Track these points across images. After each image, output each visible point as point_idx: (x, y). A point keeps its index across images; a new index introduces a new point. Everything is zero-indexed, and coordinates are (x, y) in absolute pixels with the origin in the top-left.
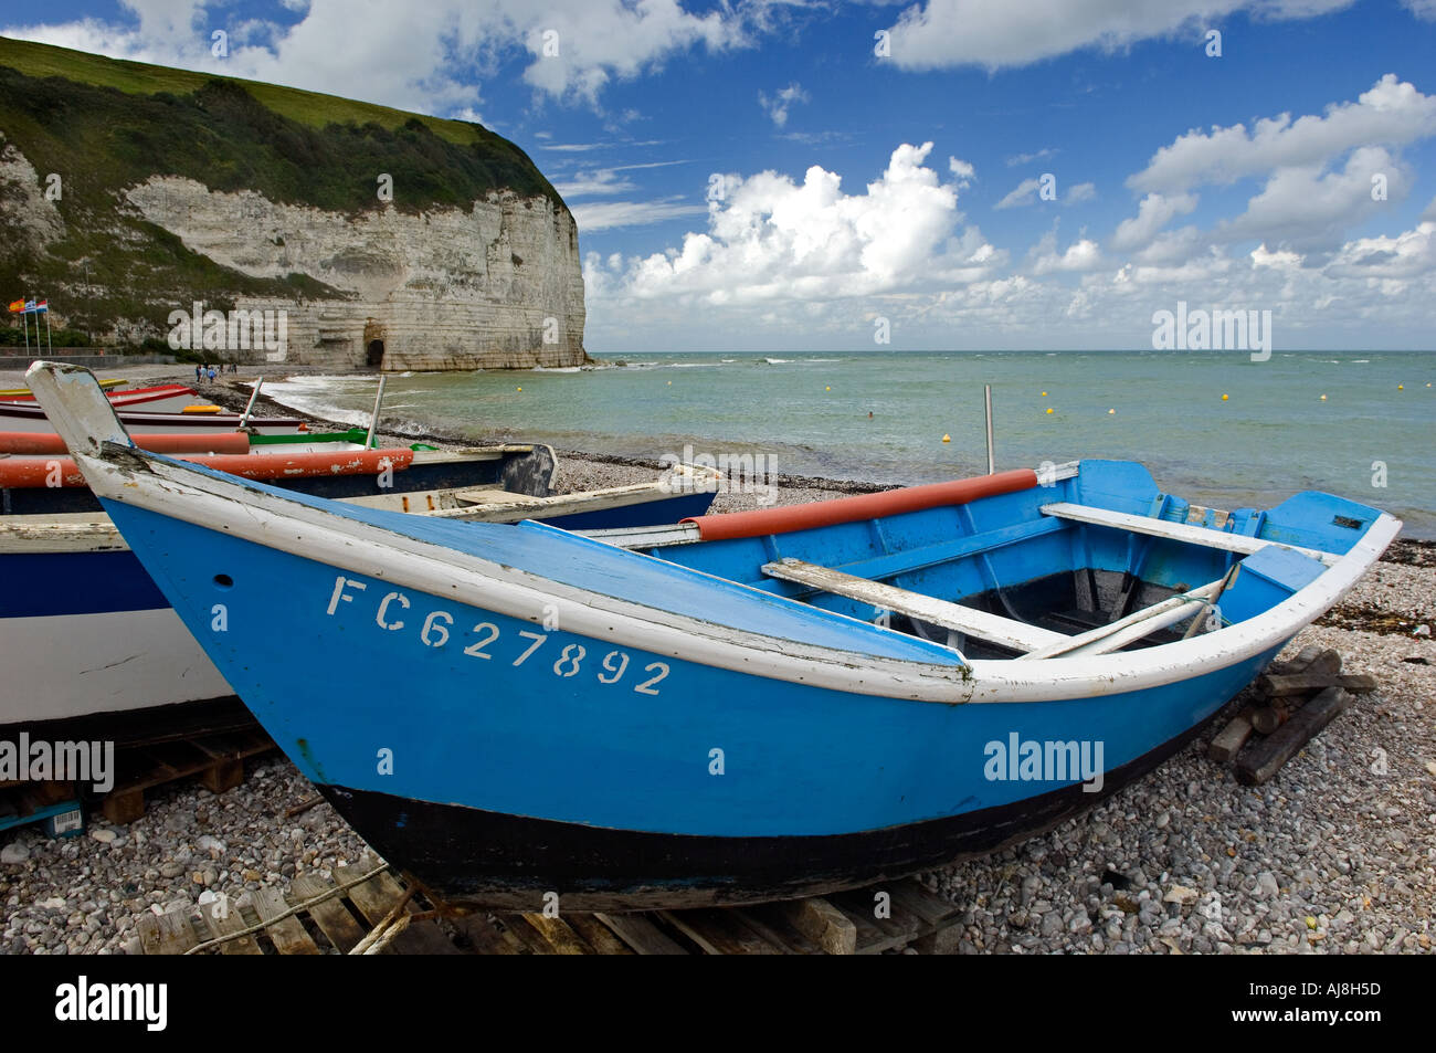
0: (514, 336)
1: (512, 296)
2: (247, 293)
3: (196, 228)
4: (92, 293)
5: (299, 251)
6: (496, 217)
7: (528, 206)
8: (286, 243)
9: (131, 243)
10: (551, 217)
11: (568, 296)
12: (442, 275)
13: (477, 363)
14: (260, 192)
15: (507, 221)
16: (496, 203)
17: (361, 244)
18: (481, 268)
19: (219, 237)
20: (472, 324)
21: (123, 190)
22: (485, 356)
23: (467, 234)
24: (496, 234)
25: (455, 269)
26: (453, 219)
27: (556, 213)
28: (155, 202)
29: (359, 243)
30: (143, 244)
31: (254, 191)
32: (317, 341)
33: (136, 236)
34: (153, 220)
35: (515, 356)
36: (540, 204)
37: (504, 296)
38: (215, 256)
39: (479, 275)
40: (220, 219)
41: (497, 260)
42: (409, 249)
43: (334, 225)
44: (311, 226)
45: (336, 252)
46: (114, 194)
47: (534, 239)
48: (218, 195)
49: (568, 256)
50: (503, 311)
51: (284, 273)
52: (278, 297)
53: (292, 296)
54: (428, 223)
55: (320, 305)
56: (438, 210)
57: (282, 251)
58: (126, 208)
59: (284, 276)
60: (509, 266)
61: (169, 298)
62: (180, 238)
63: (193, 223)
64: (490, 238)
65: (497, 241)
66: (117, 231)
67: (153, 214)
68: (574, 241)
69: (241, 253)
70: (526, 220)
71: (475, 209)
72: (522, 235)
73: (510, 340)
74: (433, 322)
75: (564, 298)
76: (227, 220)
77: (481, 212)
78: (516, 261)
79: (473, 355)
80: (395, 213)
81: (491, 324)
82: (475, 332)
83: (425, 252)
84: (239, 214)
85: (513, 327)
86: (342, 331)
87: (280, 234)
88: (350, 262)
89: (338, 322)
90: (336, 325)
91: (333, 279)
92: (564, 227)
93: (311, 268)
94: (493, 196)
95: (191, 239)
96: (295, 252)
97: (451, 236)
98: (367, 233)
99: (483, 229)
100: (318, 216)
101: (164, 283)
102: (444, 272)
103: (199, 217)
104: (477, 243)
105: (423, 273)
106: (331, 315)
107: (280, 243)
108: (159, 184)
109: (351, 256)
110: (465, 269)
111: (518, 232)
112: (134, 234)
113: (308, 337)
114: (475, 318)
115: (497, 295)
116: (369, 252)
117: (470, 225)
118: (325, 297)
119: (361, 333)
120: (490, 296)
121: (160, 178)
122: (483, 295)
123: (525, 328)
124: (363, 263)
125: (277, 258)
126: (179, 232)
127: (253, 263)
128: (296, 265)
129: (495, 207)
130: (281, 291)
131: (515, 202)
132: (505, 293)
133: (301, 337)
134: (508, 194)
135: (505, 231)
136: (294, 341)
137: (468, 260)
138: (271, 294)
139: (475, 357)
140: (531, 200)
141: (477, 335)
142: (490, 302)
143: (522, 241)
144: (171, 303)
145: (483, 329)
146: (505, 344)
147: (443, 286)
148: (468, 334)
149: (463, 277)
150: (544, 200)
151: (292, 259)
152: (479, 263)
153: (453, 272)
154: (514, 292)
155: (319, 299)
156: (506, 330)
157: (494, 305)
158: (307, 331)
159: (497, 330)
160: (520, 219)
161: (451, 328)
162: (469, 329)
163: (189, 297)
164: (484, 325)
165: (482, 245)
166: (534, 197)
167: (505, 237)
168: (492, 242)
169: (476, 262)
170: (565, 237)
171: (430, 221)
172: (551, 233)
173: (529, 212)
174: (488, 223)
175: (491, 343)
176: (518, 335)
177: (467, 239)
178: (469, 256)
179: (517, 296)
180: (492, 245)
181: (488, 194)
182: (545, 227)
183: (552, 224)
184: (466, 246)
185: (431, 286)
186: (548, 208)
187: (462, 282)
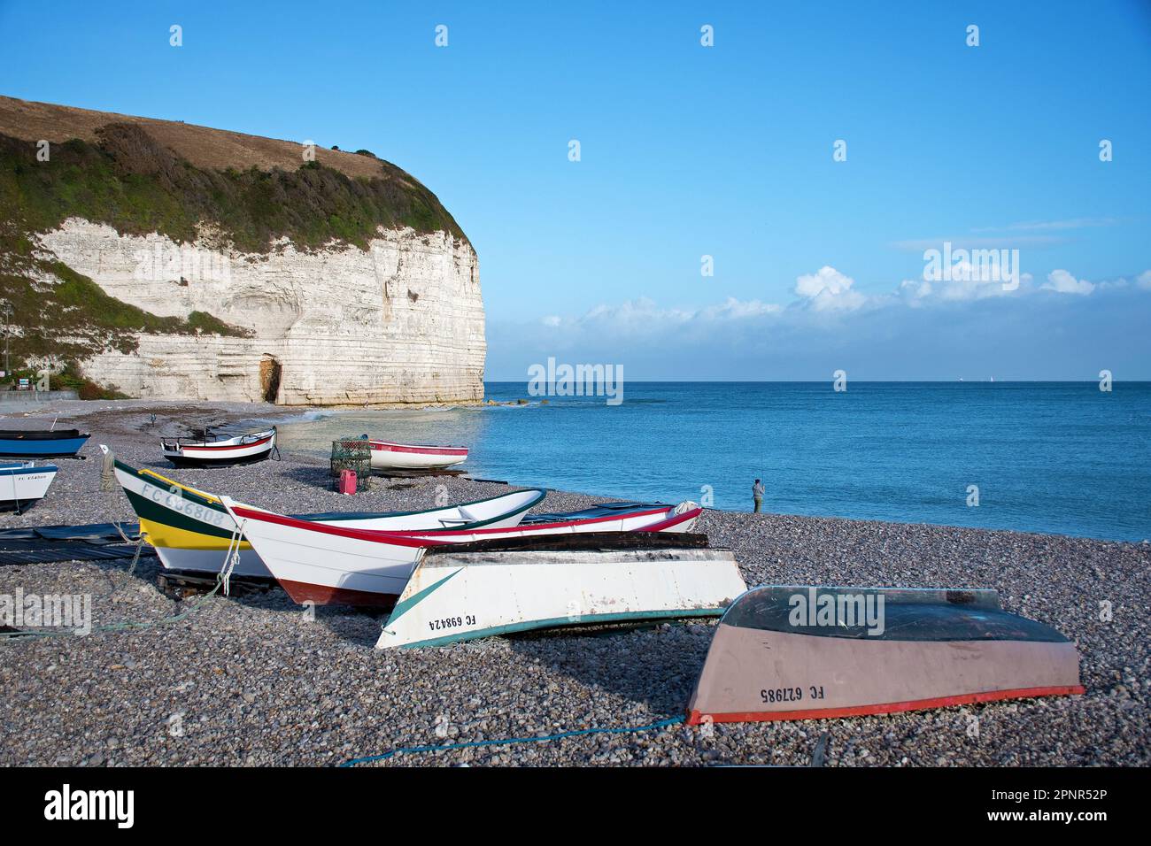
0: (409, 370)
1: (408, 331)
2: (151, 331)
3: (106, 270)
4: (9, 332)
5: (200, 290)
6: (394, 254)
7: (426, 242)
9: (45, 285)
10: (451, 251)
11: (468, 330)
12: (338, 313)
14: (166, 235)
15: (404, 257)
16: (394, 240)
17: (260, 283)
18: (376, 303)
19: (126, 277)
20: (366, 359)
21: (40, 235)
22: (377, 391)
23: (363, 272)
24: (394, 270)
25: (350, 306)
26: (350, 258)
27: (456, 247)
28: (68, 246)
30: (56, 286)
31: (160, 233)
32: (215, 376)
33: (49, 278)
34: (66, 264)
35: (410, 391)
36: (438, 238)
37: (400, 331)
38: (120, 295)
39: (374, 310)
40: (129, 260)
41: (393, 296)
42: (306, 287)
43: (236, 265)
45: (236, 290)
46: (32, 238)
47: (431, 274)
48: (127, 238)
49: (468, 290)
50: (397, 346)
51: (186, 312)
52: (181, 334)
53: (193, 334)
54: (325, 263)
55: (217, 340)
56: (335, 249)
57: (184, 290)
58: (42, 251)
59: (186, 315)
60: (405, 302)
61: (77, 335)
62: (89, 279)
63: (103, 265)
64: (386, 276)
65: (394, 277)
66: (33, 274)
67: (65, 257)
68: (474, 275)
69: (146, 293)
70: (423, 256)
71: (372, 247)
72: (419, 271)
73: (404, 375)
74: (326, 358)
75: (463, 332)
76: (135, 261)
77: (377, 249)
78: (413, 296)
79: (366, 389)
80: (294, 253)
81: (385, 359)
82: (369, 367)
83: (322, 289)
85: (409, 361)
86: (241, 366)
88: (249, 300)
89: (237, 358)
90: (231, 360)
91: (233, 317)
92: (465, 261)
93: (212, 306)
94: (391, 233)
95: (102, 279)
96: (197, 291)
97: (347, 273)
98: (267, 272)
99: (380, 267)
101: (75, 321)
102: (339, 308)
103: (109, 260)
104: (373, 279)
105: (318, 309)
106: (228, 352)
108: (76, 228)
109: (250, 293)
110: (359, 306)
111: (415, 268)
112: (47, 276)
113: (206, 372)
114: (369, 354)
115: (393, 330)
116: (268, 290)
117: (366, 262)
118: (225, 333)
119: (258, 369)
120: (387, 331)
122: (380, 331)
124: (262, 301)
125: (180, 297)
126: (91, 274)
127: (157, 301)
128: (198, 304)
129: (391, 244)
130: (184, 329)
131: (413, 238)
132: (401, 328)
133: (199, 373)
134: (408, 230)
135: (401, 267)
136: (192, 377)
137: (364, 296)
138: (172, 331)
139: (368, 391)
140: (429, 236)
141: (370, 370)
142: (385, 337)
143: (419, 276)
144: (79, 341)
145: (377, 364)
146: (400, 378)
147: (337, 324)
148: (361, 369)
149: (359, 314)
150: (443, 236)
151: (197, 298)
152: (375, 300)
153: (347, 308)
154: (410, 327)
155: (218, 335)
156: (401, 365)
157: (389, 341)
158: (205, 367)
159: (391, 365)
160: (418, 255)
161: (344, 363)
162: (363, 364)
163: (96, 334)
164: (378, 360)
165: (378, 282)
166: (433, 233)
167: (402, 274)
168: (388, 279)
169: (370, 298)
170: (465, 270)
171: (327, 260)
172: (451, 268)
173: (427, 248)
174: (385, 260)
175: (385, 377)
176: (413, 369)
177: (363, 276)
178: (364, 292)
179: (412, 331)
180: (388, 282)
181: (385, 232)
182: (444, 261)
183: (451, 257)
184: (361, 283)
185: (326, 322)
186: (447, 242)
187: (357, 318)
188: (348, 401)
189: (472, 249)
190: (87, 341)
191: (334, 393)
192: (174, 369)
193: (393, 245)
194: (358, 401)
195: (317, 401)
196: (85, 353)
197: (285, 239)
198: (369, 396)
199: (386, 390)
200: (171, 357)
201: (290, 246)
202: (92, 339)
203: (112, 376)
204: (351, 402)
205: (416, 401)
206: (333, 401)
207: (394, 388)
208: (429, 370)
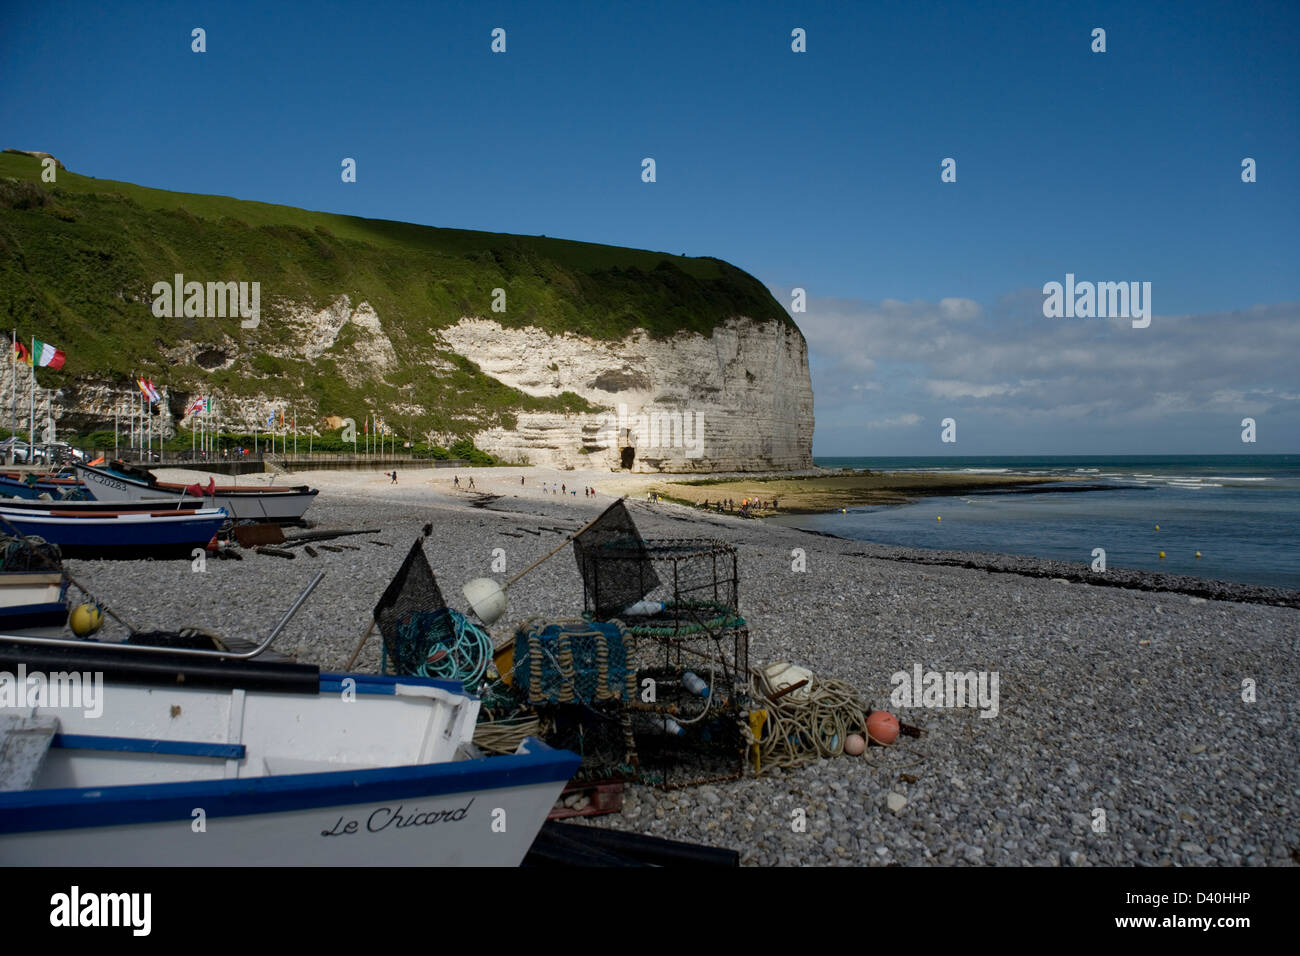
0: (747, 443)
1: (746, 408)
2: (528, 410)
3: (491, 359)
4: (413, 411)
5: (569, 374)
6: (733, 340)
7: (761, 330)
8: (560, 367)
9: (444, 372)
10: (783, 338)
11: (799, 407)
12: (684, 391)
13: (713, 466)
14: (541, 329)
15: (742, 343)
16: (733, 328)
17: (618, 367)
18: (719, 383)
19: (507, 364)
20: (710, 433)
21: (440, 331)
22: (722, 461)
23: (707, 357)
24: (734, 355)
25: (696, 386)
26: (697, 343)
27: (788, 335)
28: (462, 339)
29: (617, 365)
30: (452, 372)
31: (536, 326)
32: (580, 446)
33: (448, 366)
34: (461, 353)
35: (749, 460)
36: (772, 327)
37: (739, 408)
38: (504, 379)
39: (717, 390)
40: (510, 350)
41: (733, 377)
42: (657, 370)
43: (598, 352)
44: (581, 354)
45: (599, 374)
46: (434, 333)
47: (766, 357)
48: (509, 331)
49: (798, 369)
50: (738, 421)
51: (557, 392)
52: (552, 412)
53: (562, 411)
54: (674, 348)
55: (583, 418)
56: (683, 337)
57: (555, 374)
58: (442, 344)
59: (556, 396)
60: (744, 382)
61: (469, 414)
62: (478, 366)
63: (489, 354)
64: (727, 359)
65: (734, 361)
66: (434, 363)
67: (460, 348)
68: (804, 358)
69: (523, 377)
70: (759, 342)
71: (715, 335)
72: (756, 355)
73: (743, 447)
75: (795, 409)
76: (515, 351)
77: (719, 336)
78: (750, 376)
80: (647, 340)
81: (727, 433)
82: (712, 440)
83: (671, 371)
84: (524, 346)
85: (747, 435)
87: (555, 360)
88: (610, 382)
89: (599, 431)
90: (596, 435)
91: (596, 397)
92: (796, 345)
93: (579, 388)
94: (731, 322)
95: (488, 367)
96: (564, 374)
97: (693, 358)
98: (624, 358)
99: (721, 351)
100: (586, 344)
101: (466, 405)
102: (686, 388)
103: (495, 350)
104: (716, 363)
105: (668, 389)
106: (593, 426)
107: (555, 368)
108: (467, 325)
109: (609, 377)
110: (704, 386)
111: (752, 352)
112: (445, 364)
113: (573, 444)
114: (712, 428)
115: (733, 407)
116: (625, 373)
117: (709, 348)
118: (589, 411)
120: (727, 409)
121: (466, 320)
122: (721, 407)
123: (758, 436)
124: (620, 383)
125: (552, 380)
126: (480, 362)
127: (533, 384)
128: (566, 385)
129: (731, 331)
130: (555, 407)
131: (750, 326)
132: (740, 406)
133: (568, 445)
134: (744, 320)
135: (741, 352)
136: (562, 448)
137: (708, 378)
138: (546, 410)
140: (764, 324)
141: (714, 442)
142: (726, 413)
143: (755, 360)
144: (470, 418)
145: (720, 437)
146: (739, 451)
147: (685, 401)
149: (704, 393)
150: (776, 324)
151: (564, 380)
152: (718, 381)
153: (694, 388)
154: (748, 405)
155: (583, 413)
156: (740, 438)
157: (730, 417)
158: (573, 440)
159: (732, 438)
160: (754, 341)
163: (483, 413)
164: (720, 434)
165: (720, 365)
166: (767, 321)
167: (741, 358)
168: (729, 362)
169: (714, 379)
170: (796, 355)
171: (675, 346)
172: (783, 352)
173: (762, 335)
174: (726, 346)
175: (727, 449)
176: (751, 442)
177: (707, 360)
178: (708, 374)
179: (750, 408)
180: (729, 365)
181: (726, 321)
182: (777, 347)
183: (783, 343)
184: (706, 365)
185: (676, 400)
186: (780, 330)
187: (702, 397)
188: (694, 470)
189: (802, 337)
190: (475, 419)
191: (682, 463)
192: (548, 442)
193: (733, 332)
194: (703, 470)
195: (667, 470)
196: (475, 428)
197: (640, 330)
198: (714, 465)
199: (727, 461)
200: (545, 432)
201: (645, 335)
202: (479, 417)
203: (497, 448)
204: (697, 471)
205: (753, 469)
206: (681, 470)
207: (734, 458)
208: (765, 443)
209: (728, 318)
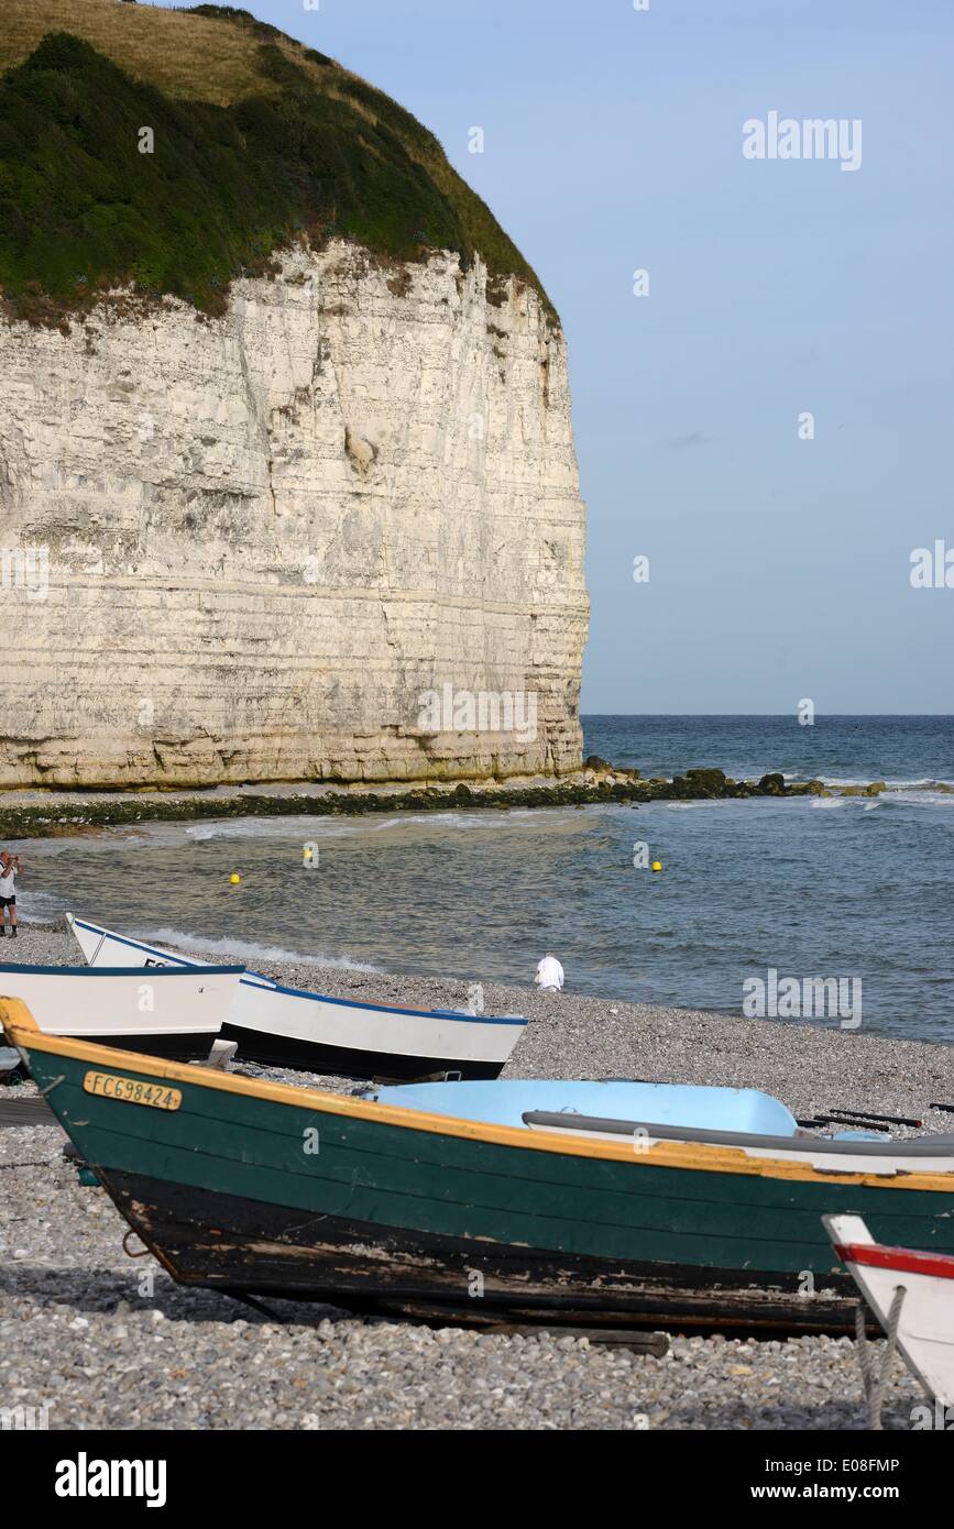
0: (346, 681)
1: (344, 561)
6: (302, 323)
7: (401, 287)
10: (480, 313)
12: (128, 502)
13: (226, 762)
15: (333, 332)
16: (300, 280)
18: (247, 474)
20: (215, 646)
22: (251, 743)
23: (207, 382)
24: (304, 374)
25: (169, 483)
27: (496, 299)
35: (350, 742)
36: (437, 276)
37: (318, 561)
39: (243, 497)
41: (299, 454)
47: (417, 383)
50: (314, 606)
54: (93, 352)
56: (122, 311)
60: (335, 470)
64: (279, 391)
65: (303, 395)
70: (391, 329)
71: (236, 304)
72: (379, 375)
73: (333, 694)
74: (93, 643)
77: (251, 309)
78: (359, 453)
79: (216, 740)
81: (275, 647)
82: (224, 671)
85: (347, 653)
94: (294, 261)
97: (159, 384)
99: (258, 362)
102: (135, 492)
104: (239, 404)
110: (198, 483)
111: (367, 365)
114: (226, 629)
115: (298, 558)
117: (216, 351)
120: (279, 562)
122: (259, 559)
123: (384, 659)
131: (361, 275)
132: (322, 551)
134: (339, 250)
135: (326, 365)
137: (210, 455)
139: (220, 746)
140: (412, 268)
141: (230, 680)
142: (274, 579)
143: (379, 392)
145: (250, 662)
146: (318, 707)
147: (130, 535)
148: (201, 678)
149: (195, 507)
150: (453, 268)
152: (245, 464)
154: (350, 549)
156: (323, 664)
157: (286, 589)
159: (296, 663)
160: (375, 325)
161: (150, 660)
162: (206, 660)
164: (252, 649)
165: (253, 409)
166: (422, 259)
167: (327, 385)
168: (283, 401)
169: (229, 460)
170: (524, 371)
171: (98, 344)
172: (480, 364)
173: (404, 305)
174: (275, 342)
175: (275, 703)
176: (361, 679)
177: (207, 393)
178: (209, 442)
179: (359, 561)
180: (284, 411)
181: (276, 256)
182: (457, 344)
183: (481, 332)
184: (202, 415)
185: (95, 534)
186: (466, 286)
187: (190, 521)
188: (159, 775)
189: (548, 307)
191: (118, 749)
193: (301, 294)
194: (190, 775)
195: (66, 777)
198: (227, 758)
199: (277, 742)
204: (171, 776)
205: (368, 774)
206: (114, 776)
207: (302, 734)
208: (410, 683)
209: (283, 244)
